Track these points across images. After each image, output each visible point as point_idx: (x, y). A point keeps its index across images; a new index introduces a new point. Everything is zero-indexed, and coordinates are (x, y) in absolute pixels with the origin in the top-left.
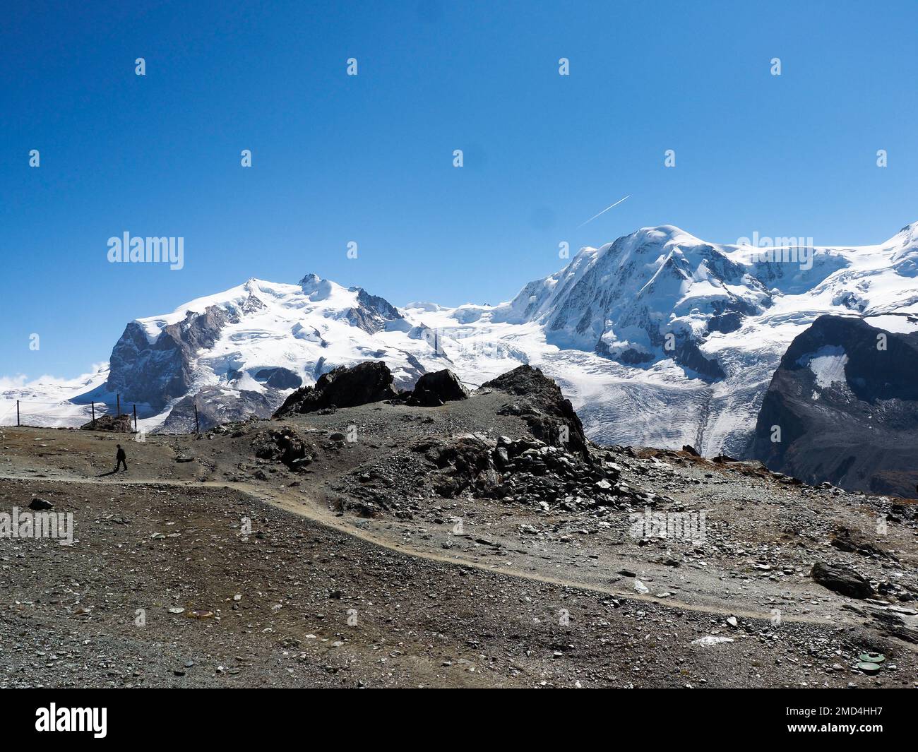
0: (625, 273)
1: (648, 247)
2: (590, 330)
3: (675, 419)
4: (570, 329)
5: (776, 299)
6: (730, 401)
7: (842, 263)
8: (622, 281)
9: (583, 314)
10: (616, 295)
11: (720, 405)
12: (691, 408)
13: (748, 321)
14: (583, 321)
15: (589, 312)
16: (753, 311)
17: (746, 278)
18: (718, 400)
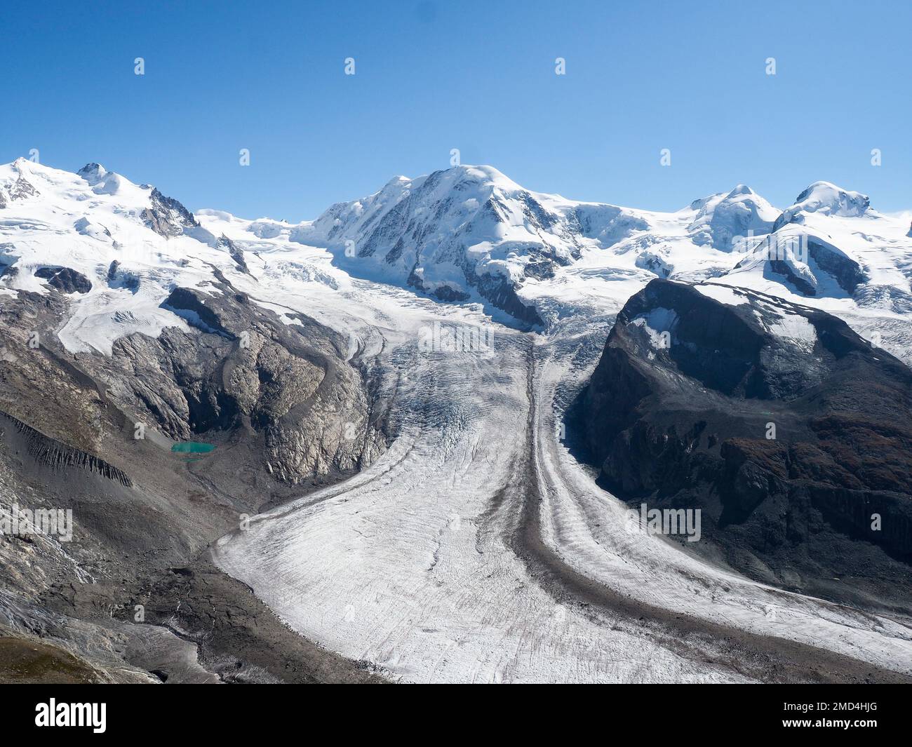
0: (442, 208)
1: (466, 185)
2: (401, 261)
3: (503, 364)
4: (379, 257)
5: (583, 252)
6: (552, 350)
7: (642, 226)
8: (438, 215)
9: (393, 244)
10: (431, 229)
11: (542, 354)
12: (516, 355)
13: (559, 271)
14: (393, 251)
15: (400, 243)
16: (563, 262)
17: (557, 228)
18: (541, 348)
